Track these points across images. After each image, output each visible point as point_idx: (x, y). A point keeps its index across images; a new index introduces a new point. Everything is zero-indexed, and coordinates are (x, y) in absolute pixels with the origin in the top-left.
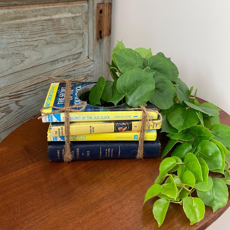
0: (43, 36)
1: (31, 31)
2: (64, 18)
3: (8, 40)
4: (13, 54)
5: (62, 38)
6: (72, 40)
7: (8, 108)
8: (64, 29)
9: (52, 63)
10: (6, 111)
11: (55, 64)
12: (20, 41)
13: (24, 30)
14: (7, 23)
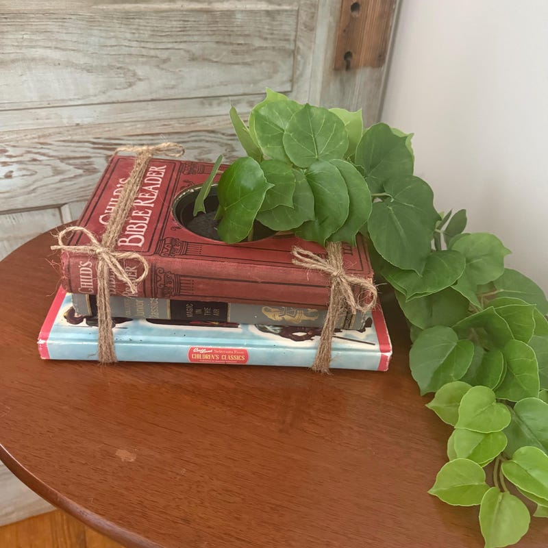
0: (185, 42)
1: (156, 29)
2: (242, 11)
3: (102, 40)
4: (111, 67)
5: (235, 53)
6: (261, 62)
7: (90, 164)
8: (241, 35)
9: (205, 101)
10: (86, 167)
11: (211, 104)
12: (127, 44)
13: (139, 25)
14: (105, 7)
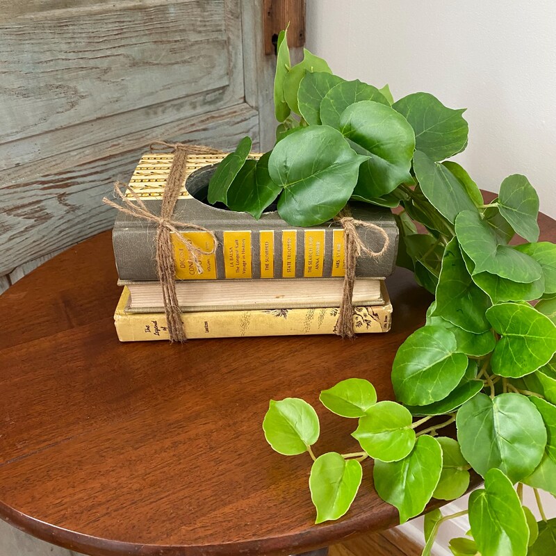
0: (124, 46)
1: (92, 35)
2: (174, 4)
3: (36, 56)
4: (49, 87)
5: (173, 51)
6: (199, 57)
7: (41, 210)
8: (176, 31)
9: (149, 111)
10: (37, 215)
11: (155, 113)
12: (64, 57)
13: (74, 33)
14: (32, 16)
